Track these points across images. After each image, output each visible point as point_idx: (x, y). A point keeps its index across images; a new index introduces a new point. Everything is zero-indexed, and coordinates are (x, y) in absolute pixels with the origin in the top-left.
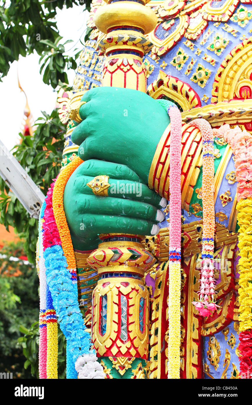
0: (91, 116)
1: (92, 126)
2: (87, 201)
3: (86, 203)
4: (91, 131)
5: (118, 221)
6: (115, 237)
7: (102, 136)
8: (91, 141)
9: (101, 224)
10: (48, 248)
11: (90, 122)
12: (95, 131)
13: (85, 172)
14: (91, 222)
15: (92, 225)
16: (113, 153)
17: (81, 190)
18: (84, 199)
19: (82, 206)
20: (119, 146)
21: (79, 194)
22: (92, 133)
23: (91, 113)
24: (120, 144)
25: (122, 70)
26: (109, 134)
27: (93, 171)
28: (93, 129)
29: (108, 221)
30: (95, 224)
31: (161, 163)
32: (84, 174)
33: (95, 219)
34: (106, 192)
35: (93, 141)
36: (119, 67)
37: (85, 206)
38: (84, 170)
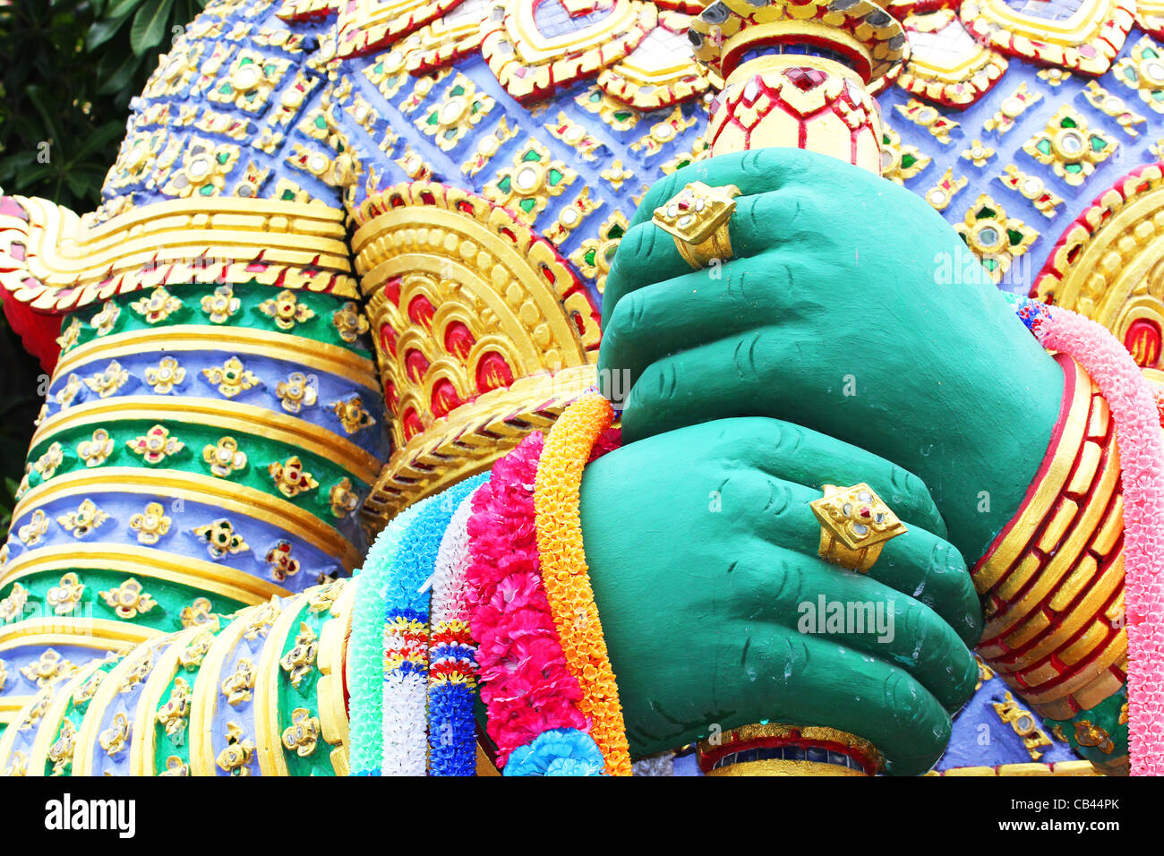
0: (802, 246)
1: (810, 287)
2: (793, 572)
3: (785, 579)
4: (798, 304)
5: (892, 680)
6: (815, 750)
7: (853, 337)
8: (797, 344)
9: (828, 676)
10: (549, 734)
11: (799, 268)
12: (819, 308)
13: (764, 456)
14: (789, 660)
15: (787, 675)
16: (881, 411)
17: (762, 522)
18: (778, 564)
19: (767, 585)
20: (915, 389)
21: (747, 538)
22: (800, 312)
23: (802, 237)
24: (915, 383)
25: (841, 115)
26: (882, 334)
27: (802, 461)
28: (810, 297)
29: (859, 670)
30: (805, 671)
31: (1073, 496)
32: (762, 463)
33: (807, 651)
34: (873, 555)
35: (805, 343)
36: (829, 103)
37: (781, 589)
38: (761, 447)
